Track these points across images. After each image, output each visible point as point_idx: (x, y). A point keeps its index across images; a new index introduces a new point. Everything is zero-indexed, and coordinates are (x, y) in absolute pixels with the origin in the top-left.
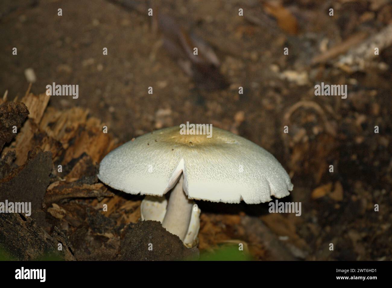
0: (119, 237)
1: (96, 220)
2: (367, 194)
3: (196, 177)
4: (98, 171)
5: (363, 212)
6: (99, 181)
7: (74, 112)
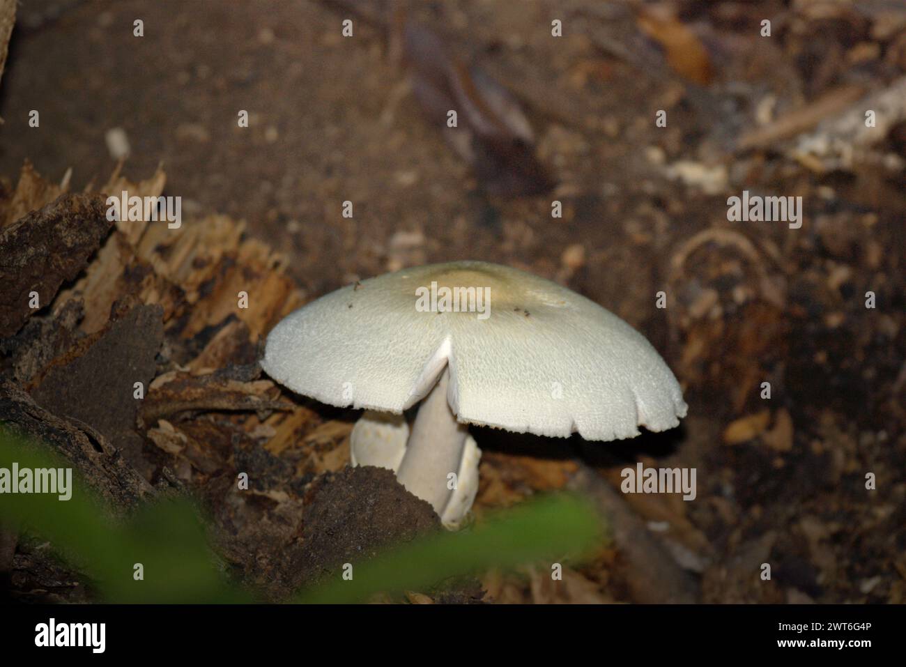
0: (301, 501)
1: (252, 461)
2: (844, 438)
3: (477, 376)
4: (263, 353)
5: (835, 477)
6: (264, 376)
7: (213, 226)
